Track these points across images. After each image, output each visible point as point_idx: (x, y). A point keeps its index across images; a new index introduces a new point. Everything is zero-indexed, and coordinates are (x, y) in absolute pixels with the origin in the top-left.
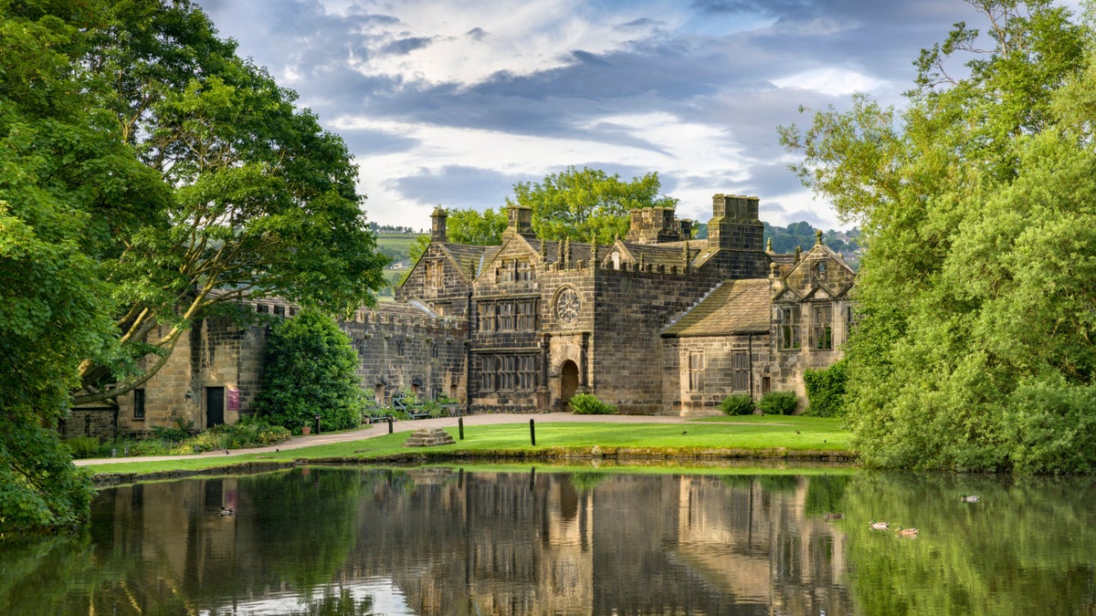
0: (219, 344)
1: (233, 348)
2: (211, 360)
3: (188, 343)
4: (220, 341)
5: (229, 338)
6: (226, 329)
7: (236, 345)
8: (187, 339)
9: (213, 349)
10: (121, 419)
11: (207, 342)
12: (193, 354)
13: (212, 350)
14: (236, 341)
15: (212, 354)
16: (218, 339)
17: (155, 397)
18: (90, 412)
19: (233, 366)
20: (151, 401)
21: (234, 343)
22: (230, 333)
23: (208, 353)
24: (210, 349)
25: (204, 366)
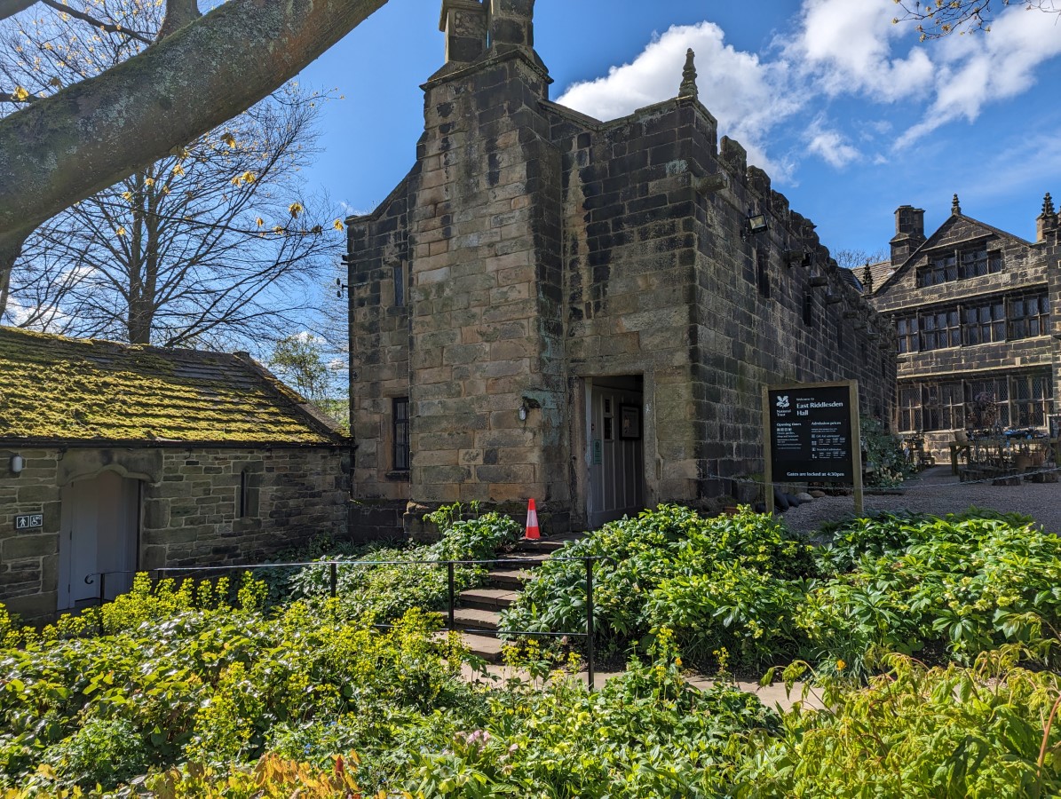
0: (621, 240)
1: (672, 243)
2: (597, 292)
3: (530, 238)
4: (626, 228)
5: (655, 215)
6: (645, 189)
7: (680, 234)
8: (525, 229)
9: (606, 258)
10: (361, 474)
11: (583, 239)
12: (541, 272)
13: (599, 261)
14: (679, 222)
15: (601, 276)
16: (618, 225)
17: (437, 410)
18: (261, 455)
19: (676, 303)
20: (429, 422)
21: (673, 229)
22: (661, 199)
23: (586, 275)
24: (592, 261)
25: (577, 314)
